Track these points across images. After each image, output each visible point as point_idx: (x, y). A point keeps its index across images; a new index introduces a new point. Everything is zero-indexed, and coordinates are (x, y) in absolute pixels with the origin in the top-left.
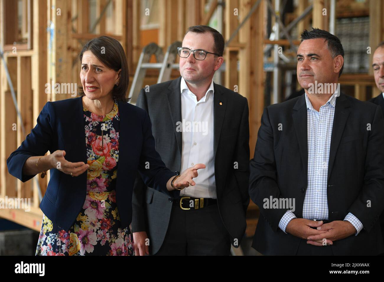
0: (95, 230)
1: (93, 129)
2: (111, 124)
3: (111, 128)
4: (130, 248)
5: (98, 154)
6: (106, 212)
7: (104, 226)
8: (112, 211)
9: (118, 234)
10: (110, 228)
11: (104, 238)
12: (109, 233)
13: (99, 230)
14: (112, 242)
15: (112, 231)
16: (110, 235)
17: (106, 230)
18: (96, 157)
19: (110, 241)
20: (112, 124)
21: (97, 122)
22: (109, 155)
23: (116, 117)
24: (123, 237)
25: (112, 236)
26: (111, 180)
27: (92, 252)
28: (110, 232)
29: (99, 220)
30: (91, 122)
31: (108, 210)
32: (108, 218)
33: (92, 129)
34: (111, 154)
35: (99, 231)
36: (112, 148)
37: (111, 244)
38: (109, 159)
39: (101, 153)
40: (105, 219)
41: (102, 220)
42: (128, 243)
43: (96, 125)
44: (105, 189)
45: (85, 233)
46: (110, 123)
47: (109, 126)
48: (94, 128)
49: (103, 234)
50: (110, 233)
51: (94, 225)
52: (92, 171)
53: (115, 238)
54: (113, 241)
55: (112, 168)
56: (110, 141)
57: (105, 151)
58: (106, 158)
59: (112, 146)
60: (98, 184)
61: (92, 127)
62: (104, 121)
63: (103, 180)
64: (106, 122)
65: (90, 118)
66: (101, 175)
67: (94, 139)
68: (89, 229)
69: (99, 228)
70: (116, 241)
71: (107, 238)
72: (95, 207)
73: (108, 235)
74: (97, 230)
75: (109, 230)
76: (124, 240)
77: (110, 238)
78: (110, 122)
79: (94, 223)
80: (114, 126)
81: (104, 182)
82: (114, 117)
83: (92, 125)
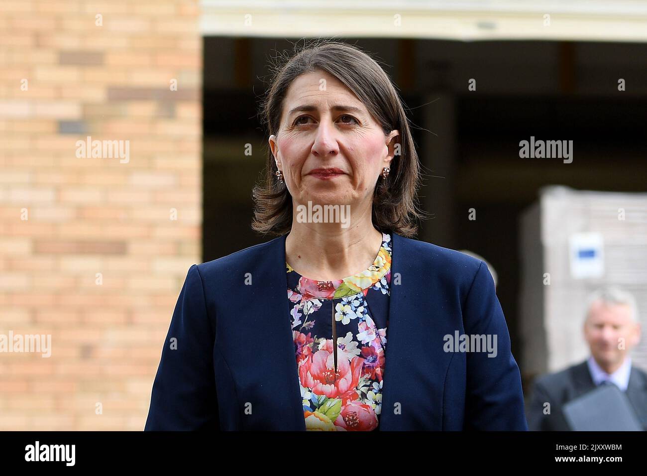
1: (303, 322)
2: (361, 304)
3: (361, 316)
5: (322, 393)
18: (315, 402)
20: (366, 304)
21: (317, 302)
22: (355, 397)
23: (378, 285)
30: (299, 302)
33: (300, 323)
34: (359, 392)
36: (363, 374)
38: (354, 406)
39: (330, 388)
43: (312, 311)
46: (357, 303)
47: (355, 311)
48: (308, 321)
56: (359, 351)
57: (344, 384)
58: (344, 404)
59: (363, 368)
61: (302, 319)
62: (337, 297)
64: (345, 299)
65: (297, 292)
67: (305, 352)
78: (357, 299)
80: (370, 311)
82: (374, 285)
83: (301, 311)
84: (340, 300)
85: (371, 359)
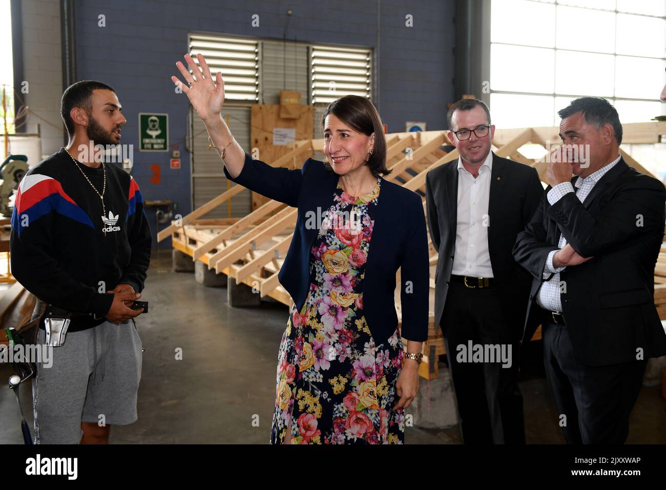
0: (332, 343)
2: (365, 209)
3: (364, 214)
4: (386, 367)
5: (345, 243)
6: (346, 321)
7: (343, 338)
8: (356, 320)
9: (365, 349)
10: (352, 342)
11: (343, 354)
12: (350, 348)
13: (337, 343)
14: (354, 359)
15: (356, 345)
16: (352, 350)
17: (347, 344)
18: (341, 246)
19: (351, 358)
20: (367, 209)
21: (347, 203)
22: (358, 248)
23: (374, 201)
24: (374, 353)
25: (356, 351)
26: (359, 280)
27: (328, 369)
28: (352, 346)
29: (337, 331)
30: (340, 202)
31: (349, 319)
32: (349, 329)
34: (360, 246)
35: (336, 345)
37: (354, 362)
38: (357, 251)
39: (348, 242)
40: (345, 330)
41: (340, 331)
42: (384, 361)
43: (344, 207)
44: (351, 289)
45: (319, 345)
46: (363, 208)
47: (362, 212)
49: (341, 349)
50: (352, 348)
51: (330, 337)
52: (336, 264)
53: (360, 354)
54: (357, 358)
55: (362, 264)
58: (354, 250)
59: (363, 236)
60: (343, 281)
62: (355, 204)
63: (349, 278)
64: (358, 205)
65: (340, 197)
66: (348, 271)
68: (325, 340)
69: (337, 340)
70: (361, 358)
71: (347, 354)
72: (334, 313)
73: (349, 351)
74: (334, 343)
75: (351, 344)
76: (376, 357)
77: (352, 353)
78: (364, 206)
79: (330, 334)
80: (369, 212)
81: (350, 281)
82: (372, 201)
83: (340, 206)
84: (356, 206)
85: (367, 232)
